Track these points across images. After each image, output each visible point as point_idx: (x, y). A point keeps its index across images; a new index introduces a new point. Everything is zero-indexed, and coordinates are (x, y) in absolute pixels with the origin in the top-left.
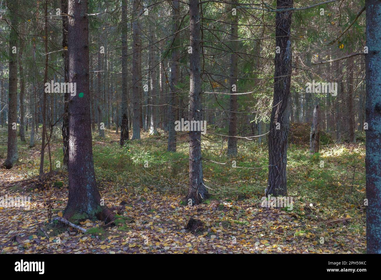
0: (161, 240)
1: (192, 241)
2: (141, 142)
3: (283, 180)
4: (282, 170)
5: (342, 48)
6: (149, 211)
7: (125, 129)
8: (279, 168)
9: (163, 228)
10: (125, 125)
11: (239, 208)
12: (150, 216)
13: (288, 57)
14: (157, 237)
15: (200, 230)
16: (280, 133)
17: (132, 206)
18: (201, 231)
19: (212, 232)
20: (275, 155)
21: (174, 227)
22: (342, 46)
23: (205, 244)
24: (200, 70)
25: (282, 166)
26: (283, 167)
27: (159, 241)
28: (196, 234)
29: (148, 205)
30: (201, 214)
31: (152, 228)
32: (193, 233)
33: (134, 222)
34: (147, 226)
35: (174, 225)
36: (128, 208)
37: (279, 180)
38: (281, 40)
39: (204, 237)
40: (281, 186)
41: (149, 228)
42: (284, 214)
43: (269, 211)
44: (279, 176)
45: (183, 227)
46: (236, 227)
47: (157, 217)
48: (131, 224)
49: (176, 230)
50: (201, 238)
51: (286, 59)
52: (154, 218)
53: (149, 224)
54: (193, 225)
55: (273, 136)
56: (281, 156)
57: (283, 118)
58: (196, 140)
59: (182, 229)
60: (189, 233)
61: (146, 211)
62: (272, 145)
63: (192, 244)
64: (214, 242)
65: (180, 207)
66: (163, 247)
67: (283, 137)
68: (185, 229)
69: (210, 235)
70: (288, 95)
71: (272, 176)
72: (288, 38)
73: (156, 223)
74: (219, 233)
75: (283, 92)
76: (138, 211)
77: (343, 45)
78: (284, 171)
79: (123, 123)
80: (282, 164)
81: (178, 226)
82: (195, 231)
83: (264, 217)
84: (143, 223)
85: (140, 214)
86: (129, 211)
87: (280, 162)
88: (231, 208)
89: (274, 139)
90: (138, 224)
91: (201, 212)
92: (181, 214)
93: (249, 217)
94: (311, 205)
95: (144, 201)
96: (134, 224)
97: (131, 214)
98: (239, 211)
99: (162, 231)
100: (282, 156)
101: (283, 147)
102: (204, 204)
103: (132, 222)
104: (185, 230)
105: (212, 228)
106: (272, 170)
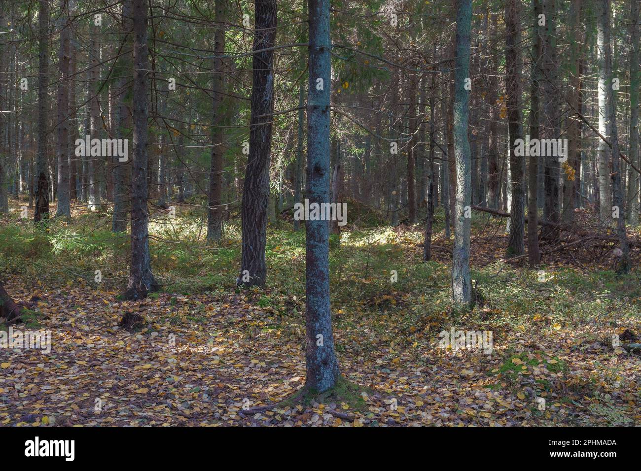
0: (84, 338)
1: (125, 339)
2: (70, 220)
3: (260, 265)
4: (259, 252)
5: (347, 87)
6: (72, 307)
7: (42, 198)
8: (255, 249)
9: (88, 325)
10: (43, 190)
11: (198, 303)
12: (73, 313)
13: (268, 98)
14: (78, 334)
15: (137, 326)
16: (256, 201)
17: (48, 302)
18: (139, 327)
19: (155, 329)
20: (250, 232)
21: (103, 324)
22: (345, 85)
23: (143, 342)
24: (147, 112)
25: (258, 247)
26: (260, 247)
27: (81, 339)
28: (133, 331)
29: (70, 301)
30: (145, 310)
31: (73, 325)
32: (128, 330)
33: (49, 319)
34: (67, 322)
35: (104, 322)
36: (41, 303)
37: (255, 265)
38: (260, 74)
39: (142, 334)
40: (257, 273)
41: (70, 325)
42: (257, 310)
43: (238, 307)
44: (255, 260)
45: (115, 323)
46: (188, 324)
47: (82, 314)
48: (44, 321)
49: (106, 327)
50: (139, 336)
51: (266, 100)
52: (78, 316)
53: (69, 322)
54: (129, 320)
55: (247, 205)
56: (257, 232)
57: (260, 180)
58: (141, 210)
59: (114, 326)
60: (123, 331)
61: (67, 308)
62: (245, 217)
63: (125, 342)
64: (155, 339)
65: (116, 302)
66: (85, 345)
67: (260, 208)
68: (119, 325)
69: (151, 332)
70: (267, 150)
71: (245, 261)
72: (268, 72)
73: (80, 320)
74: (163, 330)
75: (260, 146)
76: (56, 308)
77: (347, 84)
78: (261, 253)
79: (40, 187)
80: (258, 243)
81: (110, 322)
82: (132, 327)
83: (229, 313)
84: (61, 320)
85: (58, 311)
86: (43, 307)
87: (256, 240)
88: (186, 303)
89: (248, 210)
90: (54, 321)
91: (144, 307)
92: (116, 310)
93: (209, 313)
94: (295, 298)
95: (65, 296)
96: (48, 321)
97: (45, 312)
98: (198, 306)
99: (87, 328)
100: (259, 232)
101: (261, 220)
102: (150, 298)
103: (45, 319)
104: (117, 327)
105: (155, 324)
106: (245, 252)
